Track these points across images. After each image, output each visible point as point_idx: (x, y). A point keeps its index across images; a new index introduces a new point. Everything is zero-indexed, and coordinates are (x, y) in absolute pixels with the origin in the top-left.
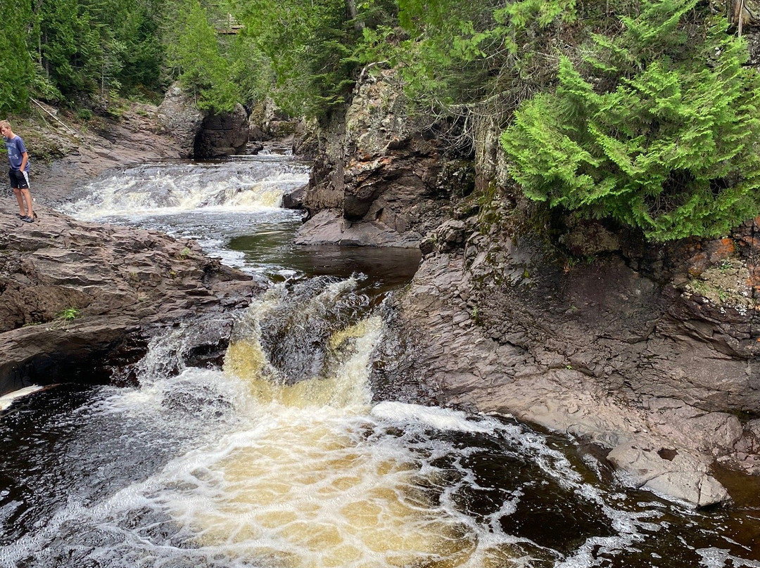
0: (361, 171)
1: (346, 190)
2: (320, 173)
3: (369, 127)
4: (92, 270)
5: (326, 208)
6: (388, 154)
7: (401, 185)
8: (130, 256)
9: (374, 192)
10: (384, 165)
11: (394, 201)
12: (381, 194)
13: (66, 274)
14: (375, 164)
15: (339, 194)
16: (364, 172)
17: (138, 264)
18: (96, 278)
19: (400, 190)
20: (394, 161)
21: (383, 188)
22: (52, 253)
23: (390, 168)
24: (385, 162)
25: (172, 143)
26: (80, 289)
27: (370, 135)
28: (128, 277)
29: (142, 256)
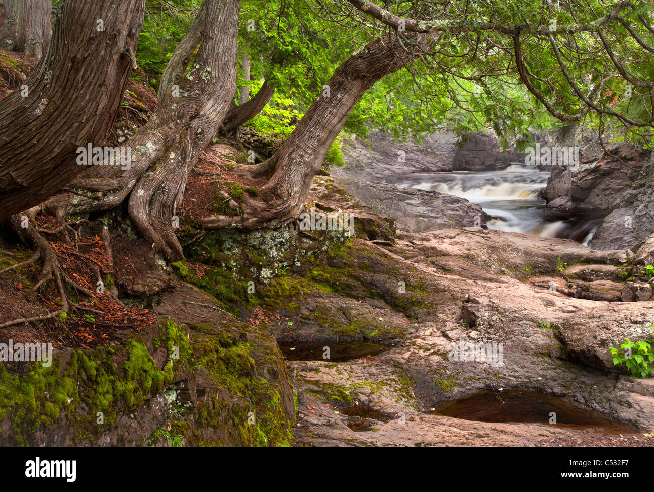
0: (583, 169)
1: (573, 181)
2: (557, 173)
3: (590, 140)
4: (432, 211)
5: (559, 196)
6: (603, 158)
7: (613, 179)
8: (449, 205)
9: (592, 184)
10: (600, 166)
11: (607, 189)
12: (598, 185)
13: (420, 212)
14: (593, 165)
15: (567, 186)
16: (586, 170)
17: (453, 210)
18: (433, 215)
19: (611, 182)
20: (608, 162)
21: (599, 181)
22: (413, 202)
23: (606, 167)
24: (602, 163)
25: (436, 161)
26: (426, 219)
27: (591, 146)
28: (448, 216)
29: (455, 206)
